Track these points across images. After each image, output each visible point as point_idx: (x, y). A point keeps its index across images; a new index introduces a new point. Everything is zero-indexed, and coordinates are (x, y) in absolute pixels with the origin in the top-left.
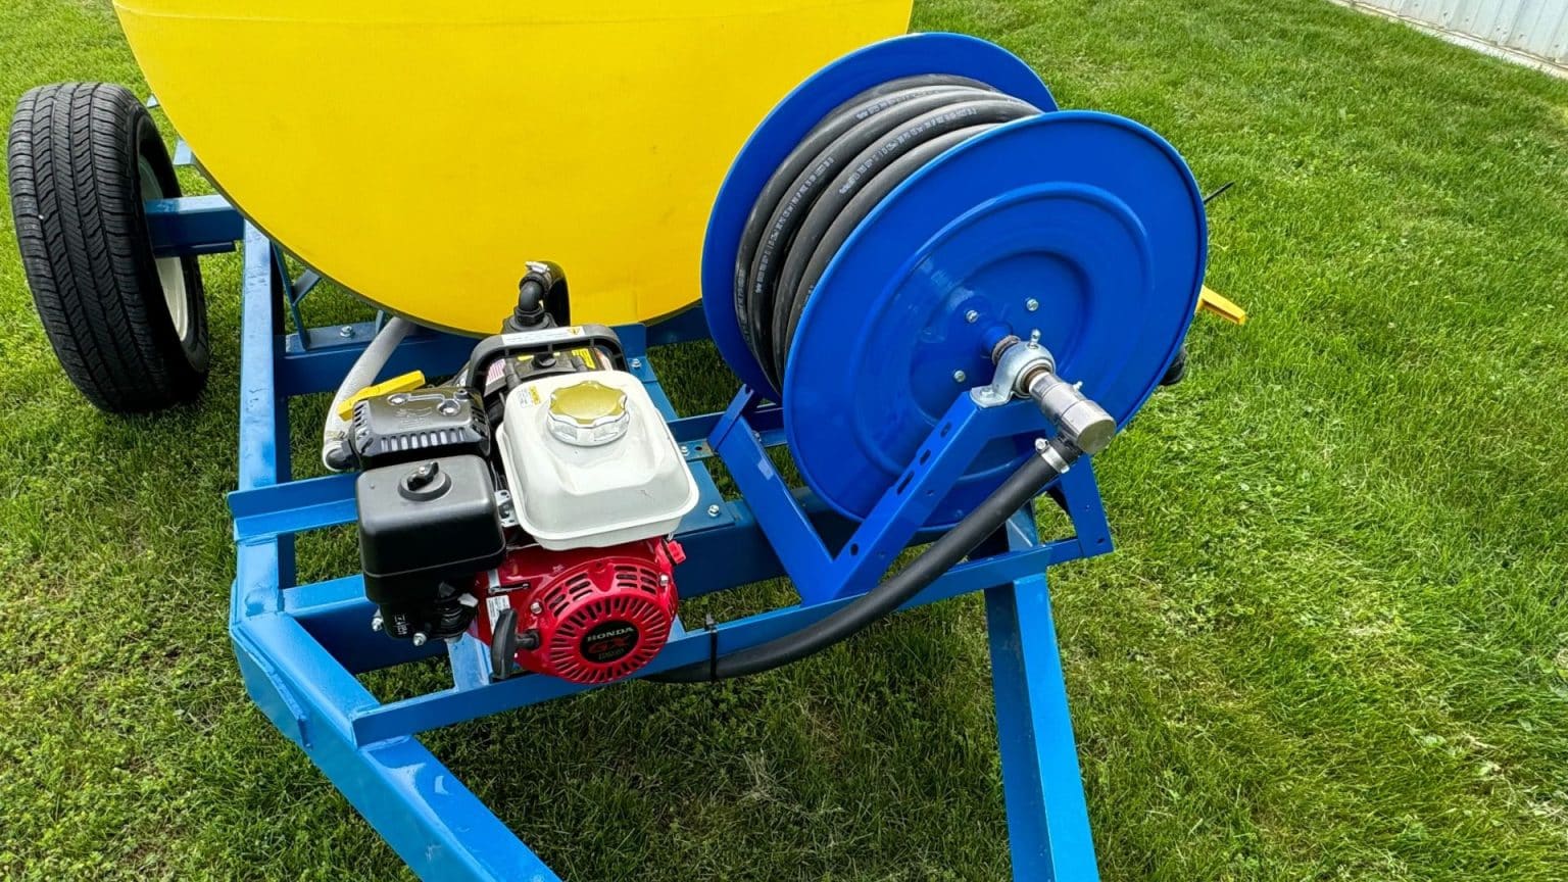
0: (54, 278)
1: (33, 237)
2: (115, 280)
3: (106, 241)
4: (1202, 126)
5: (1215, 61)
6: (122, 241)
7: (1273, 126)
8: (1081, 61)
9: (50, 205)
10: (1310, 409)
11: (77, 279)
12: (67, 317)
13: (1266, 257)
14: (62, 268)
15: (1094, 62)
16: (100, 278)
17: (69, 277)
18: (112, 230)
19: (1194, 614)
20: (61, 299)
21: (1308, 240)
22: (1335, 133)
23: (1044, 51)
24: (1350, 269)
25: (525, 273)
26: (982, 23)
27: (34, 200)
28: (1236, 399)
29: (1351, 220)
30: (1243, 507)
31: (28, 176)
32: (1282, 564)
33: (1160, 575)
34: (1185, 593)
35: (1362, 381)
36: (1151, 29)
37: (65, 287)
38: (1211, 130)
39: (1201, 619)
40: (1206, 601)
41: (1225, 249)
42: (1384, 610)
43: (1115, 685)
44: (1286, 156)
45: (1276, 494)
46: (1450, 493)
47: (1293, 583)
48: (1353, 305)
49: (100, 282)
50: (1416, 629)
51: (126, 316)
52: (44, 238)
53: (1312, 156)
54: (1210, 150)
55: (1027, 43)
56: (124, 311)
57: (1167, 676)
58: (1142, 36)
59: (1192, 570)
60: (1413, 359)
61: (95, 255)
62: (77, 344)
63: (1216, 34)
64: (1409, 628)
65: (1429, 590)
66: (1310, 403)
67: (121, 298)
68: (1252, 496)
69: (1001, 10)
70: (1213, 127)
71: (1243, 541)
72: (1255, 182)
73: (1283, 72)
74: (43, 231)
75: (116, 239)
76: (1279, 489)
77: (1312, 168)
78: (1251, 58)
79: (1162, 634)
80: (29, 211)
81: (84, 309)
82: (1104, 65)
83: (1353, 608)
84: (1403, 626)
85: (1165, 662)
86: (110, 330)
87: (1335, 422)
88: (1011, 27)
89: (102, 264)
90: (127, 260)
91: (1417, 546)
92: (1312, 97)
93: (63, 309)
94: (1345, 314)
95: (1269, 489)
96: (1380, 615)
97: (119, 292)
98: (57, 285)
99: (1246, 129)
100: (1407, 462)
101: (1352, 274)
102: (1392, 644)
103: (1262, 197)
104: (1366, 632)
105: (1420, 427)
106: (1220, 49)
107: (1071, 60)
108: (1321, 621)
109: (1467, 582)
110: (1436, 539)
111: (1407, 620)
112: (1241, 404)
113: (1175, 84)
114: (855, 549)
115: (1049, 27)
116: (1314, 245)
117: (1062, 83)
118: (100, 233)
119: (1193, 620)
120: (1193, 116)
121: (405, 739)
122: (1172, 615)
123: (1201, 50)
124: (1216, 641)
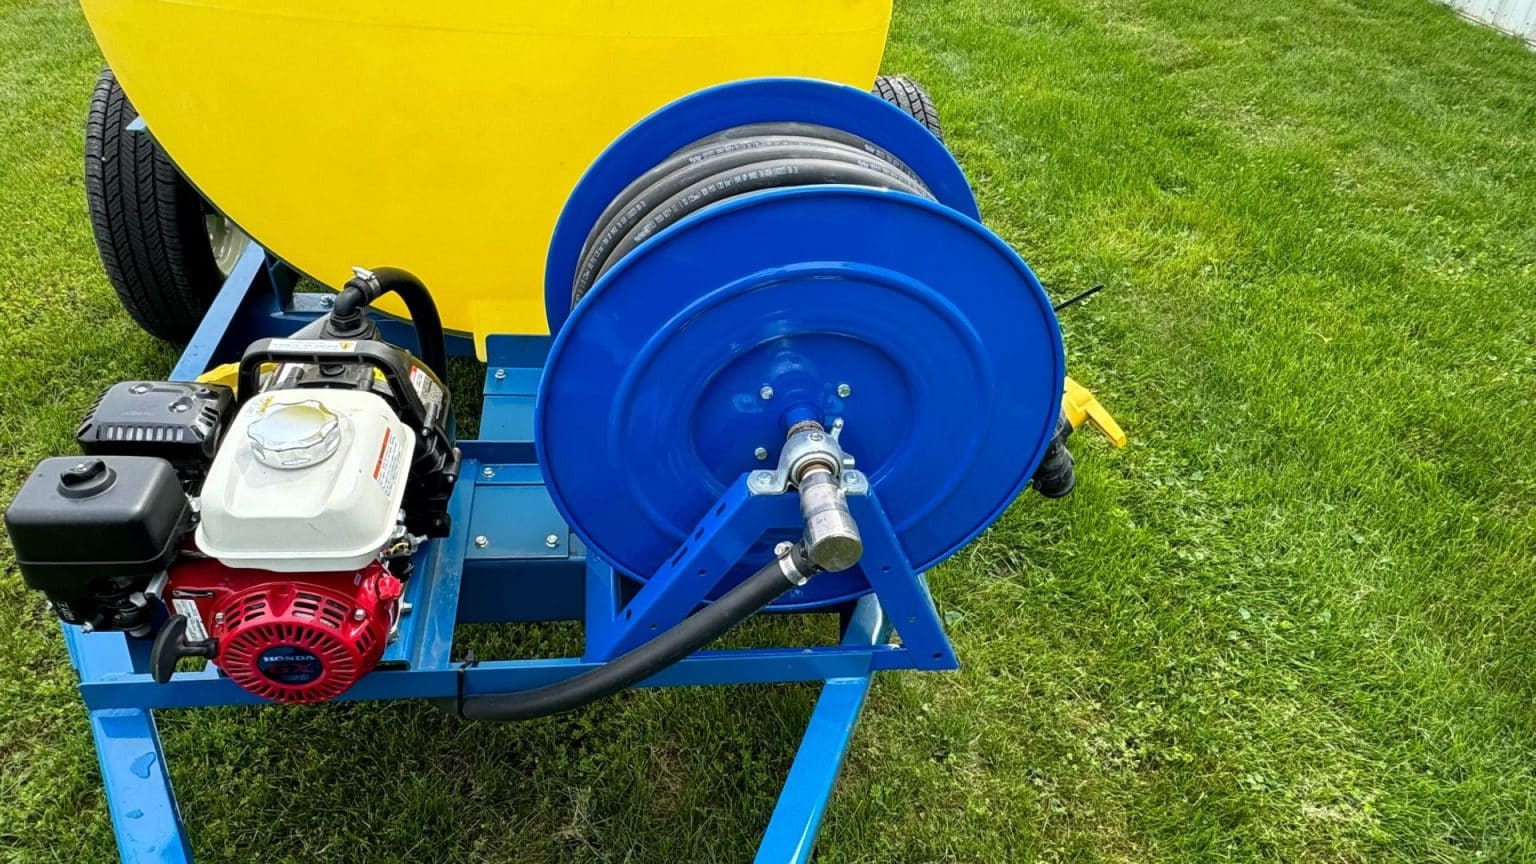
0: (108, 215)
1: (94, 176)
2: (159, 223)
3: (154, 187)
4: (1357, 198)
5: (1406, 126)
6: (169, 189)
7: (1445, 208)
8: (1248, 111)
9: (111, 150)
10: (1360, 539)
11: (127, 218)
12: (116, 251)
13: (1371, 358)
14: (115, 207)
15: (1262, 113)
16: (147, 219)
17: (120, 216)
18: (161, 178)
19: (1123, 745)
20: (112, 235)
21: (1434, 344)
22: (1520, 225)
23: (1211, 96)
24: (1472, 386)
25: (351, 278)
26: (1153, 60)
27: (100, 143)
28: (1275, 513)
29: (1497, 328)
30: (1234, 636)
31: (100, 121)
32: (1254, 711)
33: (1102, 695)
34: (1123, 721)
35: (1432, 520)
36: (1343, 83)
37: (115, 225)
38: (1365, 203)
39: (1128, 753)
40: (1142, 735)
41: (1326, 340)
42: (1356, 793)
43: (996, 805)
44: (1447, 243)
45: (1279, 630)
46: (1495, 673)
47: (1256, 737)
48: (1458, 429)
49: (145, 223)
50: (1388, 823)
51: (166, 258)
52: (103, 179)
53: (1479, 247)
54: (1357, 226)
55: (1194, 85)
56: (165, 253)
57: (1062, 810)
58: (1330, 90)
59: (1140, 696)
60: (1512, 503)
61: (143, 199)
62: (124, 276)
63: (1420, 94)
64: (1378, 821)
65: (1425, 781)
66: (1361, 532)
67: (162, 241)
68: (1252, 627)
69: (1180, 46)
70: (1370, 201)
71: (1217, 675)
72: (1395, 269)
73: (1484, 147)
74: (103, 172)
75: (164, 186)
76: (1285, 624)
77: (1473, 262)
78: (1450, 126)
79: (1077, 760)
80: (94, 153)
81: (130, 245)
82: (1271, 118)
83: (1316, 782)
84: (1373, 816)
85: (1066, 794)
86: (151, 266)
87: (1384, 560)
88: (1184, 65)
89: (149, 208)
90: (171, 207)
91: (1427, 726)
92: (1509, 181)
93: (113, 244)
94: (1445, 437)
95: (1275, 622)
96: (1348, 797)
97: (161, 234)
98: (109, 222)
99: (1410, 207)
100: (1456, 624)
101: (1472, 391)
102: (1351, 835)
103: (1397, 288)
104: (1323, 813)
105: (1487, 584)
106: (1419, 113)
107: (1236, 108)
108: (1272, 787)
109: (1476, 783)
110: (1453, 722)
111: (1382, 811)
112: (1276, 521)
113: (1345, 147)
114: (629, 614)
115: (1225, 71)
116: (1440, 352)
117: (1215, 133)
118: (150, 179)
119: (1120, 754)
120: (1352, 186)
121: (135, 712)
122: (1100, 741)
123: (1392, 110)
124: (1137, 782)
